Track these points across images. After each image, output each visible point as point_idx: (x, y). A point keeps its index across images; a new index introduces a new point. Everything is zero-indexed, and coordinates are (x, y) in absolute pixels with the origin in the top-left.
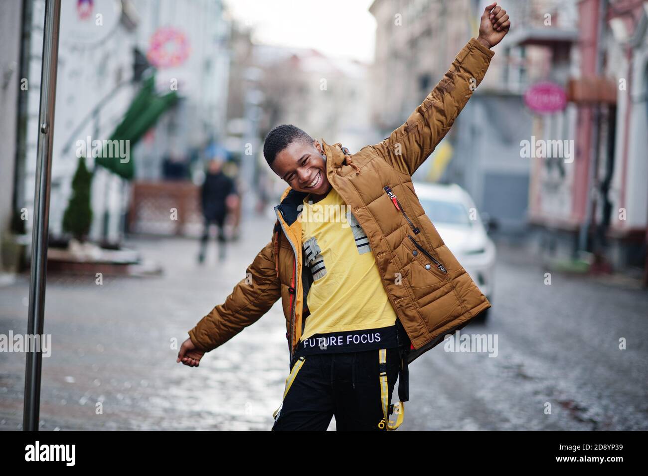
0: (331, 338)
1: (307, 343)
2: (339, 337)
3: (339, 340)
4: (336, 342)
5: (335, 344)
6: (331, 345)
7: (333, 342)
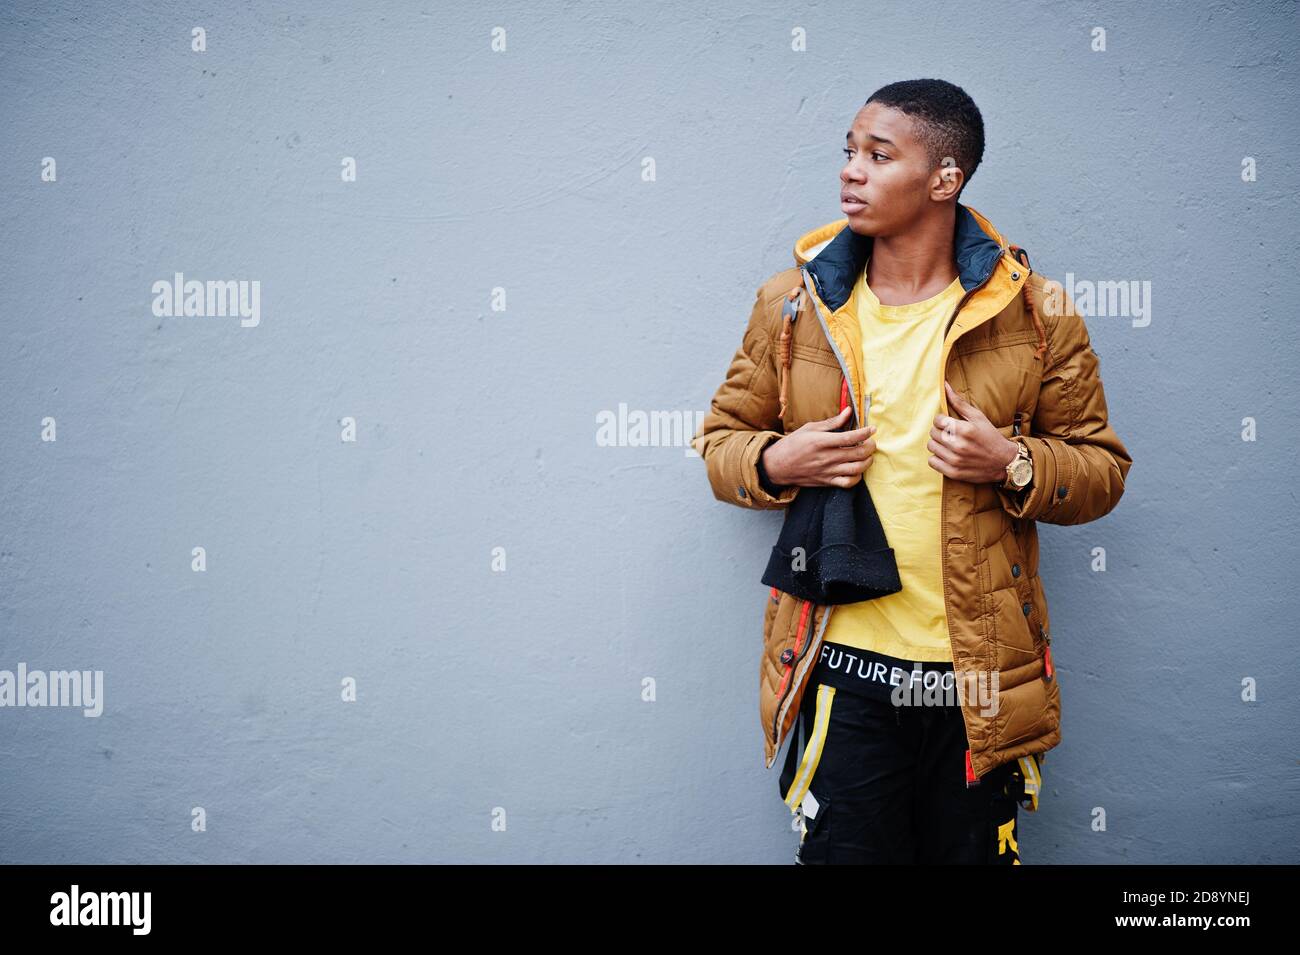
0: (877, 665)
1: (826, 655)
2: (894, 669)
3: (893, 675)
4: (887, 676)
5: (883, 681)
6: (874, 679)
7: (881, 674)
